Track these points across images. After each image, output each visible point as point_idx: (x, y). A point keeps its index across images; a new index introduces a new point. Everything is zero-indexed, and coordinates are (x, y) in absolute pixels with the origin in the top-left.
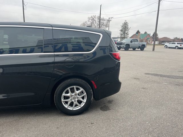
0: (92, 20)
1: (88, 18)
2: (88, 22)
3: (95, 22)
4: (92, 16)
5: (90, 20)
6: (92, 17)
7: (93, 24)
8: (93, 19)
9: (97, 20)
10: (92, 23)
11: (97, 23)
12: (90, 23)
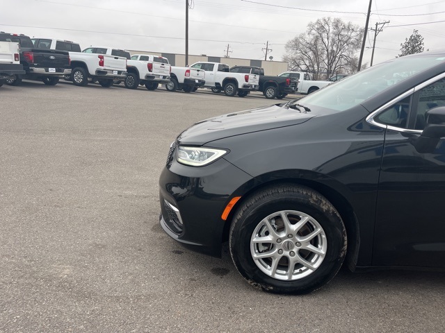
0: (318, 29)
1: (309, 25)
2: (307, 36)
3: (324, 35)
4: (318, 20)
5: (313, 31)
6: (318, 22)
7: (320, 41)
8: (323, 27)
9: (331, 30)
10: (317, 39)
11: (330, 39)
12: (312, 37)
